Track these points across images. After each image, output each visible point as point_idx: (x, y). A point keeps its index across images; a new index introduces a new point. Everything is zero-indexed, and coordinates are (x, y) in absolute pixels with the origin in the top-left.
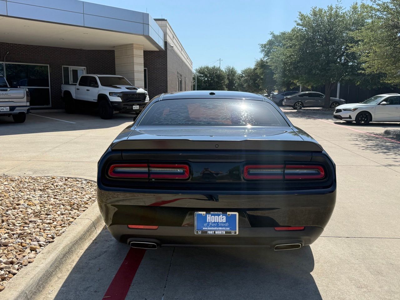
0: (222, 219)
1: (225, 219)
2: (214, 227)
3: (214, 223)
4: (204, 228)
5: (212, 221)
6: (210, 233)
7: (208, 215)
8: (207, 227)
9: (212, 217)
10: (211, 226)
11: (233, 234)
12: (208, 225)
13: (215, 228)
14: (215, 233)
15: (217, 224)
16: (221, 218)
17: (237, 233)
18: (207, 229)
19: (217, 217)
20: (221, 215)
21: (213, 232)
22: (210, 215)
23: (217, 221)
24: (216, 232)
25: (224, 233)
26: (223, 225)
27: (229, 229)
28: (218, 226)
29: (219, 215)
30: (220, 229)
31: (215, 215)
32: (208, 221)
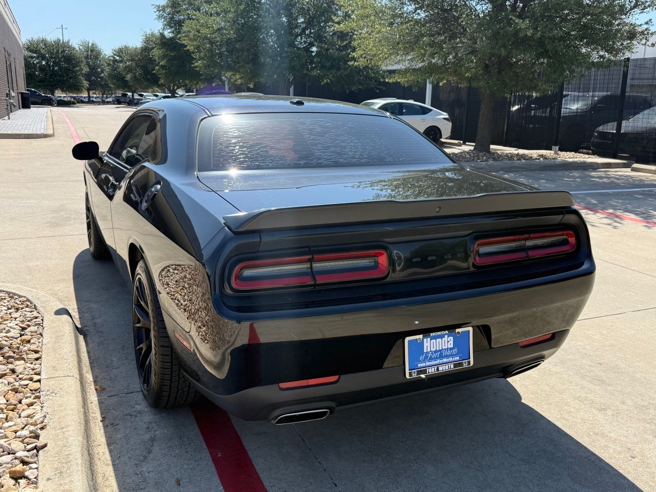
0: (448, 342)
1: (452, 342)
2: (435, 359)
3: (436, 351)
4: (419, 365)
5: (432, 350)
6: (431, 371)
7: (425, 340)
8: (424, 361)
9: (432, 341)
10: (431, 359)
11: (465, 365)
12: (426, 357)
13: (438, 362)
14: (438, 370)
15: (440, 354)
16: (445, 342)
17: (472, 363)
18: (424, 364)
19: (440, 339)
20: (446, 336)
21: (436, 368)
22: (429, 339)
23: (441, 349)
24: (441, 369)
25: (452, 366)
26: (449, 353)
27: (458, 358)
28: (441, 357)
29: (442, 337)
30: (445, 360)
31: (435, 338)
32: (425, 351)
